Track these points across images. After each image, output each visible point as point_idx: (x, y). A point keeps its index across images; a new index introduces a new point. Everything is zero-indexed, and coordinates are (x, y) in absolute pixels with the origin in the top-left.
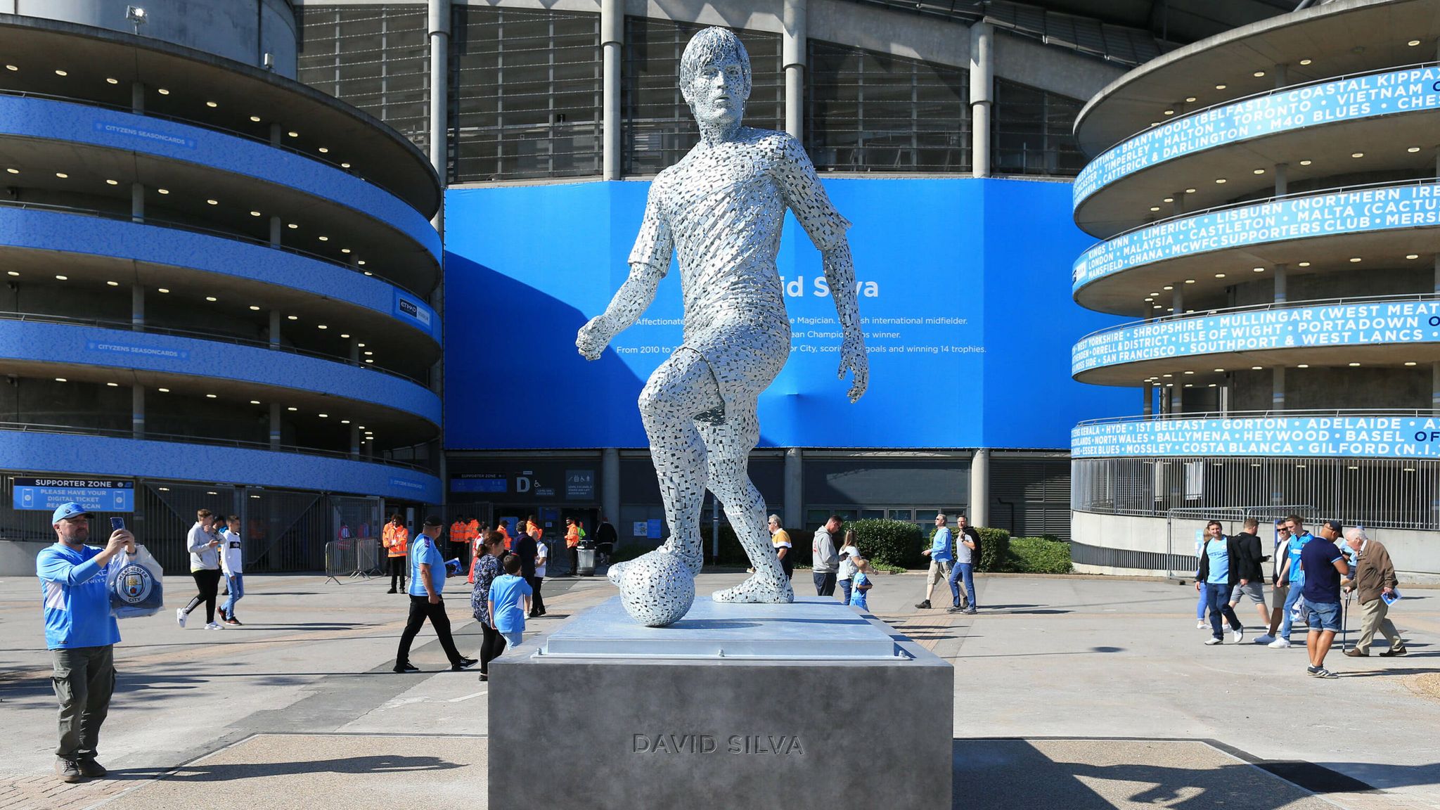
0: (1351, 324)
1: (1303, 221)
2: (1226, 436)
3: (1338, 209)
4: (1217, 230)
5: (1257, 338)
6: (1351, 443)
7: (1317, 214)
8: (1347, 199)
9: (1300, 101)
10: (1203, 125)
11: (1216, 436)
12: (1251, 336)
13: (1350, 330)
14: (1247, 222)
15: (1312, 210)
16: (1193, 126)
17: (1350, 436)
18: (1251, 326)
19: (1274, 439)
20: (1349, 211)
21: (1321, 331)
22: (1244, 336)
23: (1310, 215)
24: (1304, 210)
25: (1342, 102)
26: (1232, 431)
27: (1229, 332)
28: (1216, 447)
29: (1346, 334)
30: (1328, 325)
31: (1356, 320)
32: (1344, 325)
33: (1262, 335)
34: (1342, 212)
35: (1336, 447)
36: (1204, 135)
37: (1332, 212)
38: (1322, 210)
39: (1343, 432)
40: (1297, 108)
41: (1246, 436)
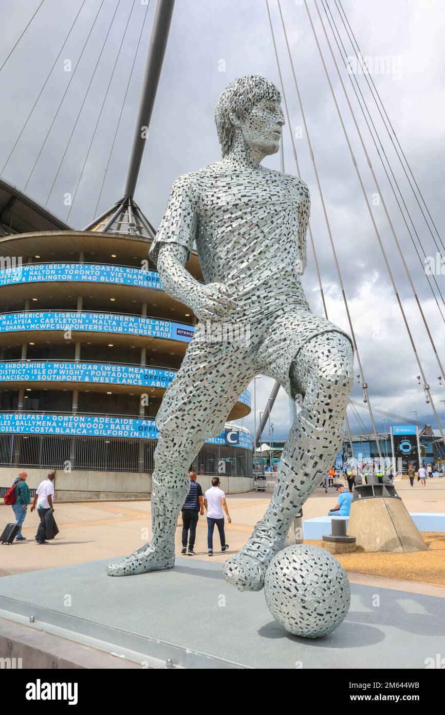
0: (114, 374)
1: (95, 324)
2: (54, 424)
3: (110, 321)
4: (54, 321)
5: (72, 376)
6: (113, 430)
7: (101, 322)
8: (113, 318)
9: (95, 270)
10: (50, 270)
11: (49, 424)
12: (69, 374)
13: (113, 377)
14: (70, 320)
15: (99, 320)
16: (45, 269)
17: (112, 427)
18: (69, 370)
19: (78, 426)
20: (114, 323)
21: (101, 376)
22: (65, 374)
23: (98, 322)
24: (95, 319)
25: (113, 275)
26: (57, 422)
27: (58, 371)
28: (48, 430)
29: (112, 379)
30: (104, 374)
31: (116, 373)
32: (111, 374)
33: (74, 375)
34: (111, 323)
35: (106, 432)
36: (50, 274)
37: (107, 322)
38: (103, 320)
39: (109, 424)
40: (94, 273)
41: (64, 424)
